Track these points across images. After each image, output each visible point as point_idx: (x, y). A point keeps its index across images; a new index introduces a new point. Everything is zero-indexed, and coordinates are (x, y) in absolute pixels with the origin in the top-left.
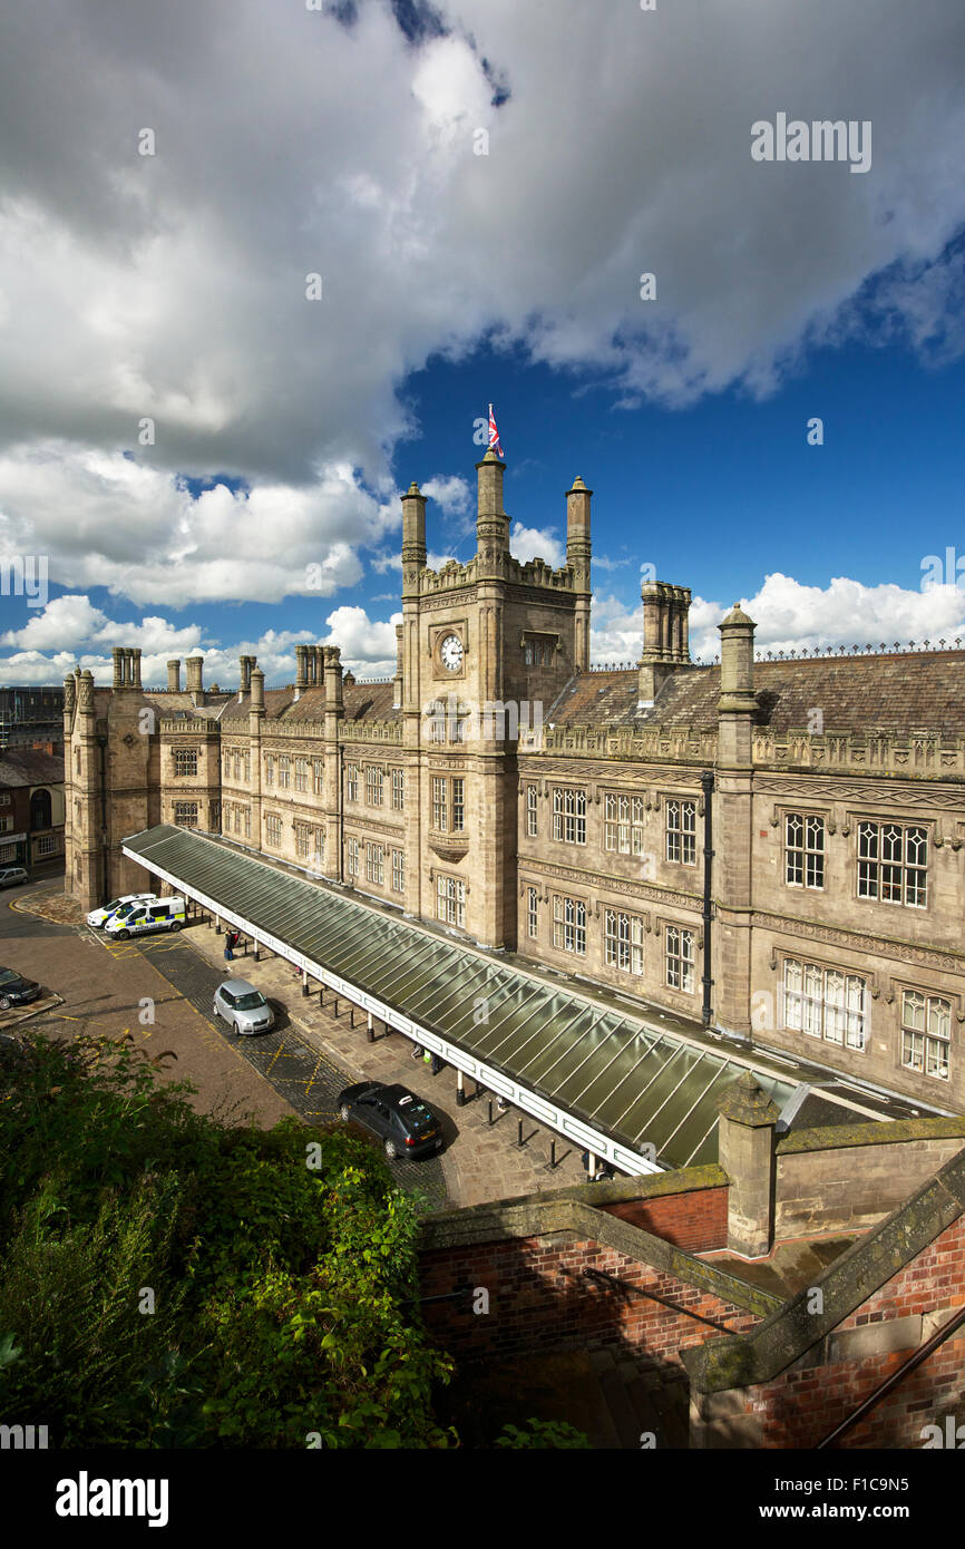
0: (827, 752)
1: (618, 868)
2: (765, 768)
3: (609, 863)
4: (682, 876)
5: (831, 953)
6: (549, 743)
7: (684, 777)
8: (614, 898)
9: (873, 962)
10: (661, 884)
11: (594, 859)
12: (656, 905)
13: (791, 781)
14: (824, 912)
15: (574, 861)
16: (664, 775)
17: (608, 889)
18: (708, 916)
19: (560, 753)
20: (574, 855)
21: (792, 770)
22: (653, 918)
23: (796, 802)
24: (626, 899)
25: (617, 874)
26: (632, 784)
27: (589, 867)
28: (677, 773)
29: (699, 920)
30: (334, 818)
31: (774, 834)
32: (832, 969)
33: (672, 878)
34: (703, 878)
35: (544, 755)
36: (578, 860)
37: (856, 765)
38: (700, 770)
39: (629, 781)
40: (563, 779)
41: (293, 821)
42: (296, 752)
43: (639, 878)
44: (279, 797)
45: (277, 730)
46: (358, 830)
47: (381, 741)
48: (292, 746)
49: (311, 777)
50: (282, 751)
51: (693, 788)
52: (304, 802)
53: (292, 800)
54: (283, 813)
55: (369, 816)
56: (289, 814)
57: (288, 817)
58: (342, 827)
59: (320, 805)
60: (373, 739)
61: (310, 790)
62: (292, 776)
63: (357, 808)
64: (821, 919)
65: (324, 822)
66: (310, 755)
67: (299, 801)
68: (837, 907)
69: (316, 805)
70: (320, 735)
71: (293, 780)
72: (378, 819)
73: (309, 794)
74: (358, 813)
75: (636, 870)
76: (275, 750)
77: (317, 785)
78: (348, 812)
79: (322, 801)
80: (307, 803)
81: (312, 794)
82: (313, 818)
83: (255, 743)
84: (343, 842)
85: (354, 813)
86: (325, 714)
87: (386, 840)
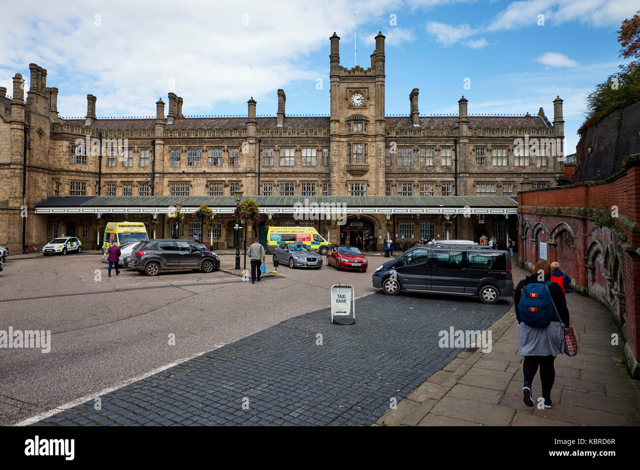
0: (486, 132)
1: (425, 169)
2: (472, 137)
3: (422, 169)
4: (447, 168)
5: (488, 179)
6: (397, 133)
7: (448, 141)
8: (425, 179)
9: (497, 179)
10: (442, 172)
11: (416, 169)
12: (439, 178)
13: (477, 140)
14: (486, 170)
15: (408, 171)
16: (441, 141)
17: (422, 177)
18: (456, 178)
19: (402, 136)
21: (478, 137)
22: (438, 182)
23: (479, 145)
24: (428, 179)
25: (425, 171)
26: (430, 144)
27: (414, 171)
28: (445, 140)
29: (453, 180)
30: (254, 175)
31: (474, 153)
32: (487, 183)
33: (444, 169)
34: (454, 168)
35: (395, 137)
36: (410, 170)
37: (493, 135)
38: (453, 139)
39: (430, 143)
40: (403, 145)
41: (206, 183)
42: (210, 145)
43: (433, 171)
44: (188, 172)
45: (186, 135)
46: (274, 178)
47: (294, 136)
48: (206, 142)
49: (227, 157)
50: (193, 145)
51: (451, 144)
52: (219, 171)
53: (204, 172)
54: (194, 180)
55: (283, 171)
56: (200, 180)
57: (199, 181)
58: (259, 179)
59: (236, 171)
60: (287, 136)
61: (226, 164)
62: (205, 159)
63: (272, 168)
64: (486, 172)
65: (241, 179)
66: (226, 146)
67: (214, 171)
68: (489, 168)
69: (232, 171)
70: (238, 136)
71: (206, 161)
72: (291, 171)
73: (224, 166)
74: (273, 170)
75: (432, 169)
76: (184, 146)
77: (232, 161)
78: (264, 171)
79: (238, 169)
80: (222, 171)
81: (228, 166)
82: (229, 179)
83: (162, 142)
84: (259, 186)
85: (270, 171)
86: (248, 124)
87: (298, 179)
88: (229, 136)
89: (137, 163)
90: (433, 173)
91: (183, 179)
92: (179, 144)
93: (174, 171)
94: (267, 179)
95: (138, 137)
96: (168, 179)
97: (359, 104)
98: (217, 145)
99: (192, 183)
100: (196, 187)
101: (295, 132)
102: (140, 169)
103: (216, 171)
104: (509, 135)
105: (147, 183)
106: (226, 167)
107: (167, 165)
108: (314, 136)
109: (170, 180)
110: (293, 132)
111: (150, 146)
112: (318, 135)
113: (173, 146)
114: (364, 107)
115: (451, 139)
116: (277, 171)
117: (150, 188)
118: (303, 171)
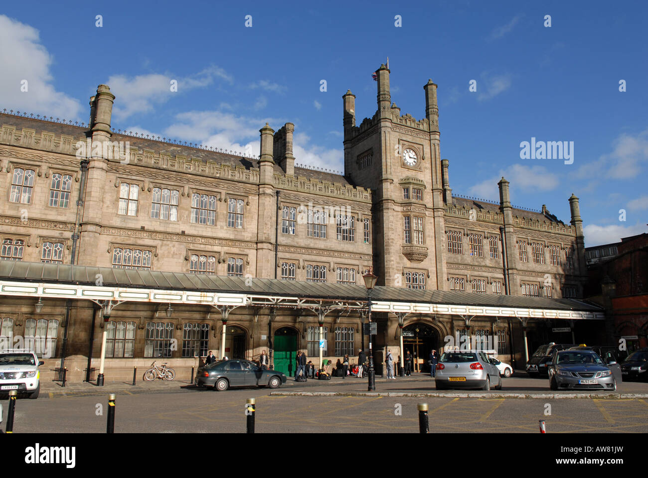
0: (526, 222)
1: (476, 261)
2: (515, 226)
3: (474, 260)
4: (496, 262)
5: (531, 279)
7: (495, 228)
8: (476, 273)
9: (539, 279)
10: (491, 265)
11: (468, 259)
12: (489, 273)
13: (520, 231)
14: (529, 268)
15: (460, 260)
16: (488, 227)
17: (474, 270)
18: (505, 275)
19: (451, 215)
20: (460, 258)
21: (519, 227)
22: (489, 278)
23: (521, 237)
24: (480, 273)
25: (477, 264)
26: (478, 230)
27: (466, 262)
28: (493, 226)
29: (503, 277)
30: (269, 246)
31: (517, 246)
32: (531, 283)
33: (493, 263)
34: (502, 262)
36: (461, 260)
37: (531, 227)
38: (500, 226)
40: (453, 226)
41: (184, 253)
42: (197, 187)
43: (483, 264)
44: (152, 228)
45: (153, 161)
46: (298, 255)
47: (327, 194)
48: (188, 181)
49: (225, 212)
50: (164, 182)
51: (498, 232)
52: (209, 234)
53: (183, 232)
54: (162, 246)
55: (312, 245)
56: (174, 246)
57: (173, 249)
58: (276, 255)
59: (239, 237)
60: (318, 192)
61: (222, 223)
62: (187, 210)
63: (296, 239)
64: (529, 270)
65: (247, 251)
66: (223, 192)
67: (201, 233)
68: (531, 266)
69: (232, 237)
70: (244, 179)
71: (187, 213)
72: (323, 247)
73: (219, 227)
74: (297, 243)
75: (482, 262)
76: (147, 180)
77: (233, 220)
78: (284, 243)
79: (243, 234)
80: (214, 235)
81: (225, 228)
82: (226, 249)
83: (104, 166)
84: (276, 266)
85: (293, 244)
86: (262, 164)
87: (332, 260)
88: (230, 177)
89: (43, 199)
90: (484, 266)
91: (140, 242)
92: (138, 174)
93: (124, 225)
94: (287, 255)
95: (52, 148)
96: (110, 239)
97: (411, 164)
98: (207, 189)
99: (159, 252)
100: (166, 259)
101: (328, 188)
102: (47, 212)
103: (204, 234)
104: (543, 230)
105: (62, 241)
106: (222, 227)
107: (110, 210)
108: (353, 198)
109: (114, 241)
110: (325, 187)
111: (78, 169)
112: (358, 199)
113: (124, 176)
114: (417, 168)
115: (497, 225)
116: (303, 245)
117: (67, 252)
118: (339, 249)
